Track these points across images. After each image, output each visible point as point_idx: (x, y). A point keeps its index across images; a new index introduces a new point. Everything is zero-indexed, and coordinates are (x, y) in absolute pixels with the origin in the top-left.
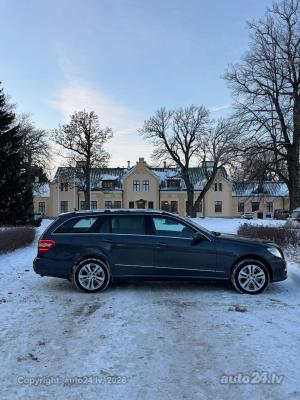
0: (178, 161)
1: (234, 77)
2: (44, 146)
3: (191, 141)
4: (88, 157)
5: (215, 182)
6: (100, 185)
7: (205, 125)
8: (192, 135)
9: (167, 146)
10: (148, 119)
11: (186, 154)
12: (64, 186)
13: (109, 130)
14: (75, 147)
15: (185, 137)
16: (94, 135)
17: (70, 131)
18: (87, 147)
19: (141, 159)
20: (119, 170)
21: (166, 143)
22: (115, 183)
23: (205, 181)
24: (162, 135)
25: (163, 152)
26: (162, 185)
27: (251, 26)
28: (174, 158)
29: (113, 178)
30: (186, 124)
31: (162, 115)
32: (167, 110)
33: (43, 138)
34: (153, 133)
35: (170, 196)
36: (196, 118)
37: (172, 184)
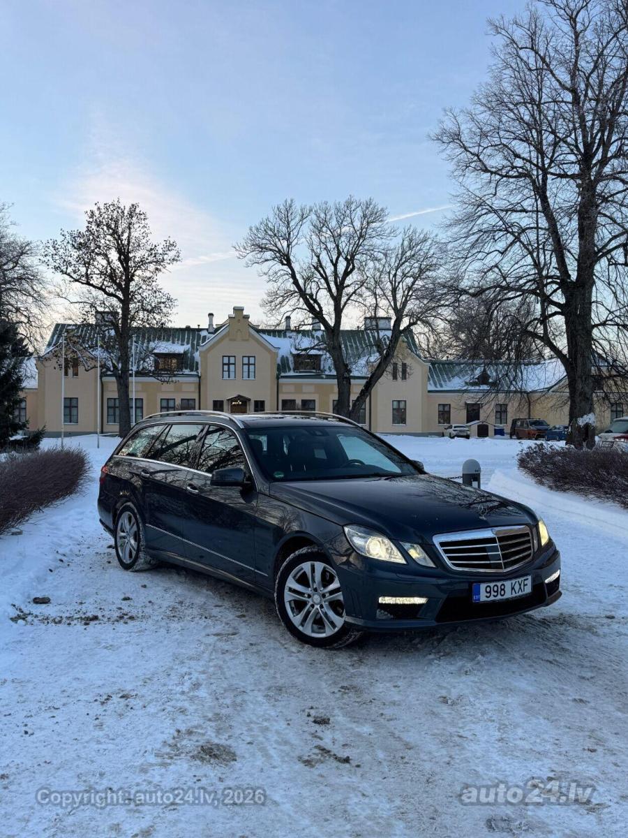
0: (318, 315)
1: (456, 137)
2: (28, 277)
3: (347, 273)
4: (125, 302)
5: (394, 360)
6: (149, 363)
7: (376, 241)
8: (350, 261)
9: (296, 282)
10: (256, 223)
11: (337, 300)
12: (72, 365)
13: (170, 246)
14: (96, 280)
15: (335, 265)
16: (137, 255)
17: (86, 246)
18: (122, 281)
19: (238, 310)
20: (190, 333)
21: (293, 276)
22: (184, 361)
23: (375, 357)
24: (286, 259)
25: (288, 295)
26: (283, 366)
27: (497, 29)
28: (311, 309)
29: (179, 348)
30: (336, 238)
31: (286, 215)
32: (297, 207)
33: (27, 260)
34: (268, 255)
35: (299, 389)
36: (357, 224)
37: (305, 363)
